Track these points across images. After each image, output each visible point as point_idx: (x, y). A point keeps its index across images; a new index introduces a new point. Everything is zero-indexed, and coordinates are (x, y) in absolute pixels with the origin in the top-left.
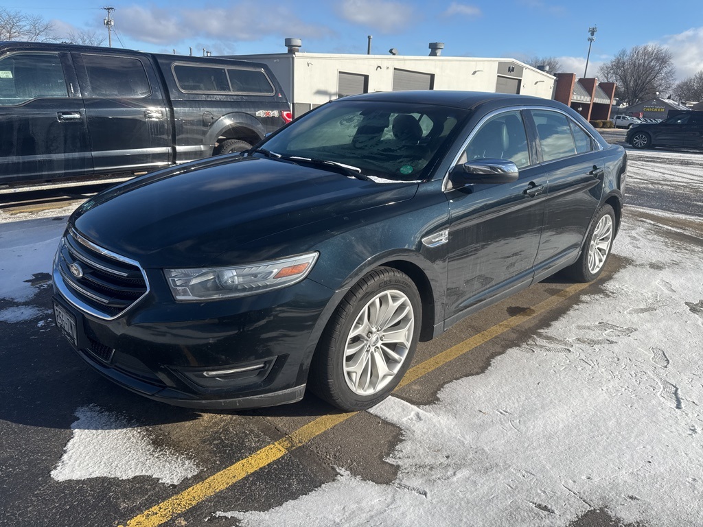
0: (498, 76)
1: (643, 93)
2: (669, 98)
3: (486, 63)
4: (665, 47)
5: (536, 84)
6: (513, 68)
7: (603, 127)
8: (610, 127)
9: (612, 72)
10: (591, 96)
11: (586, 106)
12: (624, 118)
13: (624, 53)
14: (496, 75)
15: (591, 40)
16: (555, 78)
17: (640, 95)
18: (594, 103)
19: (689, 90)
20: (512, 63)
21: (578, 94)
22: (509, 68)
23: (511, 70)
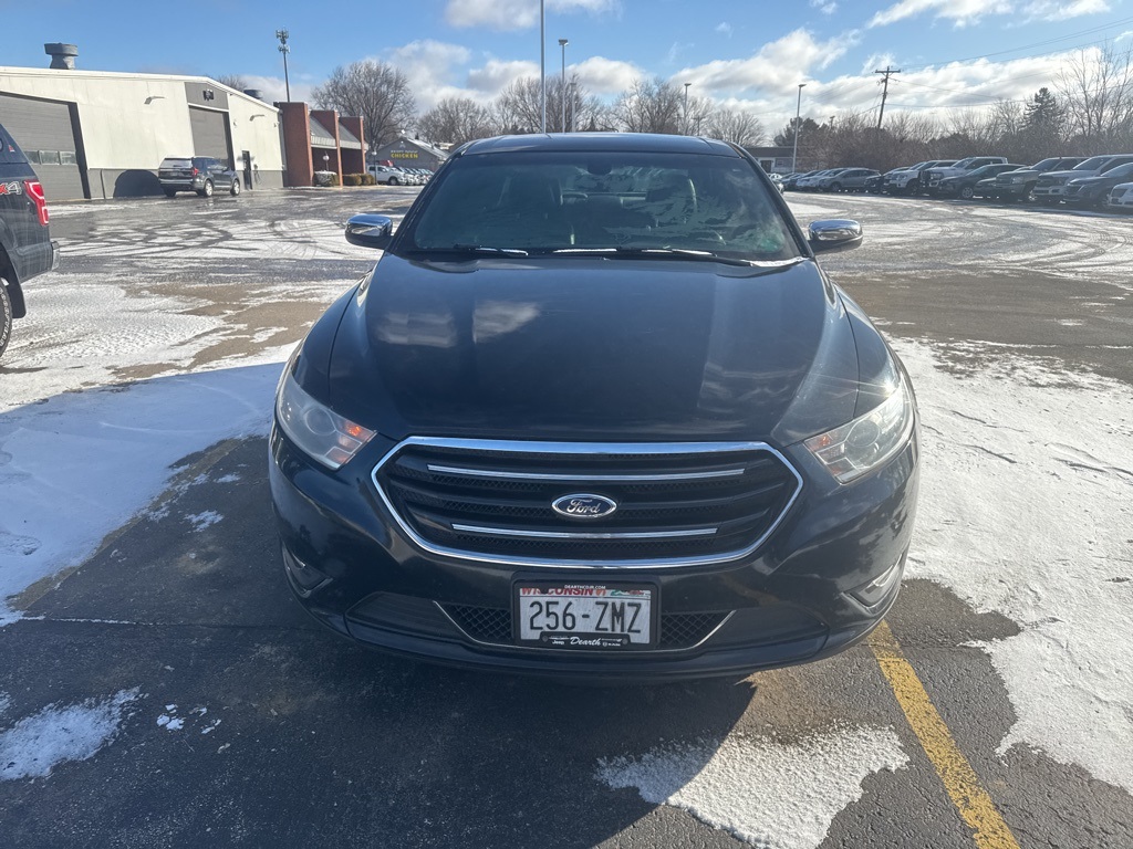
0: (190, 107)
1: (382, 132)
2: (417, 138)
3: (164, 83)
4: (392, 66)
5: (252, 118)
6: (212, 93)
7: (362, 184)
8: (372, 184)
9: (331, 100)
10: (335, 138)
11: (332, 153)
12: (380, 169)
13: (340, 73)
14: (185, 105)
15: (284, 50)
16: (278, 110)
17: (379, 136)
18: (341, 149)
19: (436, 127)
20: (206, 84)
21: (317, 135)
22: (205, 93)
23: (208, 96)
